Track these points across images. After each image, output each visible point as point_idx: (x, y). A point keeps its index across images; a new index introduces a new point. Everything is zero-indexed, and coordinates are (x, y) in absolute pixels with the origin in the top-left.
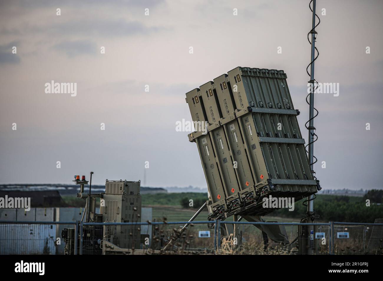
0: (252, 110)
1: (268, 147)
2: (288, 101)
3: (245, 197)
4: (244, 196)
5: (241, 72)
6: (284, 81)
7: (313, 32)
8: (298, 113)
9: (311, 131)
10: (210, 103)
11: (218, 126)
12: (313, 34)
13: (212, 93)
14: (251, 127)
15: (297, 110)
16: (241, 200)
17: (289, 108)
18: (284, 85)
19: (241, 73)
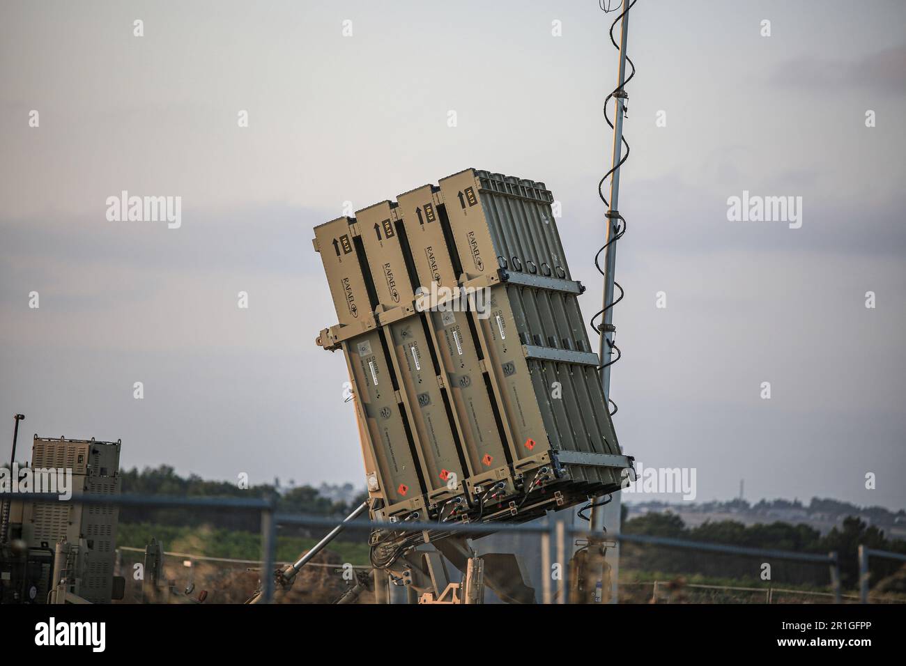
0: (508, 276)
1: (540, 370)
2: (558, 258)
3: (482, 494)
4: (480, 491)
5: (479, 183)
6: (546, 208)
7: (620, 93)
8: (582, 290)
9: (607, 334)
10: (384, 254)
11: (409, 314)
12: (620, 99)
13: (392, 231)
14: (502, 318)
15: (578, 282)
16: (472, 500)
17: (564, 278)
18: (547, 219)
19: (477, 185)
